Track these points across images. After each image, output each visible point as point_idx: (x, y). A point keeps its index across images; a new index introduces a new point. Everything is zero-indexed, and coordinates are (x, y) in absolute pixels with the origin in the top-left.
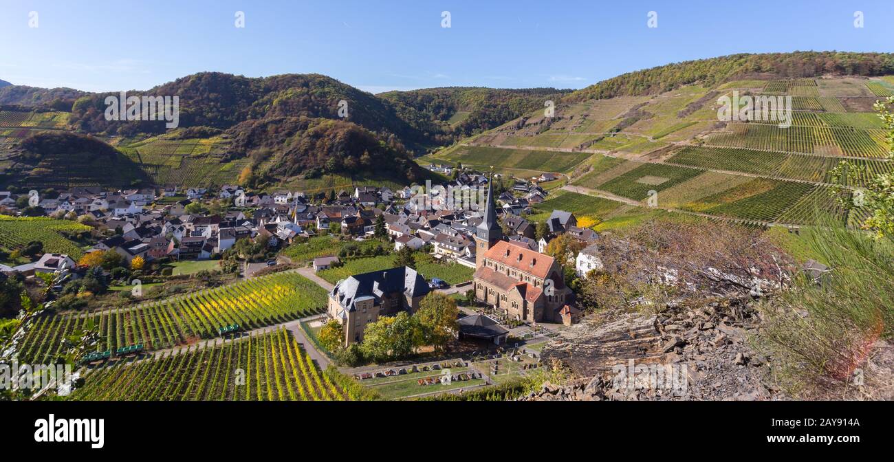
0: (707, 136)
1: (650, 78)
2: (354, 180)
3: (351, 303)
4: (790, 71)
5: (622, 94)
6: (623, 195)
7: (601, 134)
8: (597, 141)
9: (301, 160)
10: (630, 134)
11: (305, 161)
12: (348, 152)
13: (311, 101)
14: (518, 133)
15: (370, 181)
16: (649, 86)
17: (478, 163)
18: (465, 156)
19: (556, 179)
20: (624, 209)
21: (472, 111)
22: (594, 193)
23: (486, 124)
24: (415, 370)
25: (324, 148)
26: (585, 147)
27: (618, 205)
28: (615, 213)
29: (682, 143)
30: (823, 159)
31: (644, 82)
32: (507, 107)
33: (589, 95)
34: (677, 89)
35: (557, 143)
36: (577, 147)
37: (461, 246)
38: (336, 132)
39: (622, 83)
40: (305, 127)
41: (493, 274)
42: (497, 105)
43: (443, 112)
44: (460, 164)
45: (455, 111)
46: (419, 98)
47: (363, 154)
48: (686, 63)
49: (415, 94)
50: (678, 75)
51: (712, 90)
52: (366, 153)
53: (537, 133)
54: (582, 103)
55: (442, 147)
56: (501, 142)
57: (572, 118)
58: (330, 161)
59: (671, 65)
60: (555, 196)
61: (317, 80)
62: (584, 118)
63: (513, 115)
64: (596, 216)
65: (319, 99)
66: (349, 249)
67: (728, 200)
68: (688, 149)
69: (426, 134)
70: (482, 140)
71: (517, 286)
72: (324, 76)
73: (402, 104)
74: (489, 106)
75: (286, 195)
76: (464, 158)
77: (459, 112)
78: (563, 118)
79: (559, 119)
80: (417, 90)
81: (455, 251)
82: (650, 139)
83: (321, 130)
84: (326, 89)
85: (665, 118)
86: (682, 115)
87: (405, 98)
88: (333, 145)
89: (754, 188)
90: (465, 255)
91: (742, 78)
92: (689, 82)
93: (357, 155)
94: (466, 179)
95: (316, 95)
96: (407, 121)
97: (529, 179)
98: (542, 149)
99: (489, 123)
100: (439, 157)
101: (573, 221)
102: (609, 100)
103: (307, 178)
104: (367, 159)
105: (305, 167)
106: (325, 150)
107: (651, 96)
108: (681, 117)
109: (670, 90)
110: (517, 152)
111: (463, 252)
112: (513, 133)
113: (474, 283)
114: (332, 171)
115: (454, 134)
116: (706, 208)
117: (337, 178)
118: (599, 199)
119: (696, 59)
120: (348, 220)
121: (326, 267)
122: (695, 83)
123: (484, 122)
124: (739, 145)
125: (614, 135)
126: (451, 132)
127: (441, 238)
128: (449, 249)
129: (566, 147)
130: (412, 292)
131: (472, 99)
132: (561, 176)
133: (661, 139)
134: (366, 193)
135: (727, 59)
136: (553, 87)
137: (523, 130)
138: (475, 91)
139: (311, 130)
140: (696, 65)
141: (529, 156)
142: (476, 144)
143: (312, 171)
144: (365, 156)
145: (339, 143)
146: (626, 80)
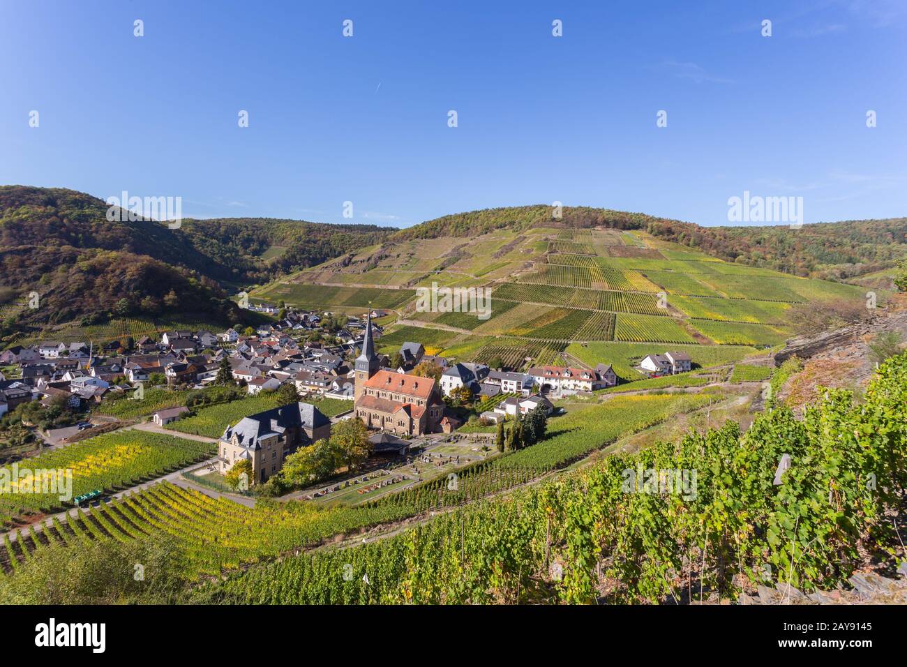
0: (519, 274)
1: (469, 221)
2: (157, 324)
3: (255, 442)
4: (575, 222)
5: (444, 235)
6: (457, 326)
7: (426, 272)
8: (423, 278)
9: (74, 302)
10: (452, 272)
11: (79, 304)
12: (145, 291)
13: (64, 226)
14: (344, 270)
15: (179, 325)
16: (468, 229)
17: (303, 302)
18: (287, 294)
19: (386, 315)
20: (461, 338)
21: (290, 246)
22: (430, 326)
23: (306, 261)
24: (347, 485)
25: (108, 287)
26: (412, 284)
27: (454, 335)
28: (453, 342)
29: (501, 280)
30: (597, 292)
31: (463, 224)
32: (328, 243)
33: (415, 234)
34: (492, 232)
35: (385, 280)
36: (404, 285)
37: (327, 381)
38: (125, 266)
39: (445, 224)
40: (72, 260)
41: (375, 400)
42: (317, 241)
43: (254, 246)
44: (283, 303)
45: (269, 245)
46: (222, 229)
47: (168, 294)
48: (499, 210)
49: (218, 224)
50: (493, 220)
51: (520, 235)
52: (172, 292)
53: (364, 271)
54: (408, 241)
55: (256, 286)
56: (327, 279)
57: (398, 256)
58: (121, 303)
59: (487, 210)
60: (392, 331)
61: (70, 198)
62: (410, 257)
63: (335, 251)
64: (436, 346)
65: (77, 223)
66: (195, 397)
67: (539, 325)
68: (506, 285)
69: (235, 271)
70: (305, 278)
71: (403, 407)
72: (79, 193)
73: (200, 235)
74: (308, 242)
75: (57, 347)
76: (286, 296)
77: (272, 247)
78: (390, 256)
79: (387, 257)
80: (219, 220)
81: (321, 387)
82: (472, 276)
83: (100, 264)
84: (87, 211)
85: (482, 258)
86: (497, 256)
87: (203, 228)
88: (121, 283)
89: (555, 316)
90: (332, 389)
91: (541, 226)
92: (501, 227)
93: (158, 294)
94: (295, 318)
95: (72, 217)
96: (209, 255)
97: (360, 316)
98: (370, 286)
99: (309, 259)
100: (255, 296)
101: (422, 350)
102: (433, 240)
103: (85, 325)
104: (174, 300)
105: (80, 311)
106: (110, 289)
107: (470, 238)
108: (496, 257)
109: (486, 233)
110: (344, 290)
111: (330, 387)
112: (339, 270)
113: (355, 411)
114: (123, 315)
115: (269, 271)
116: (524, 333)
117: (132, 323)
118: (436, 331)
119: (507, 207)
120: (176, 368)
121: (174, 419)
122: (506, 228)
123: (304, 259)
124: (542, 282)
125: (438, 273)
126: (266, 269)
127: (302, 376)
128: (314, 386)
129: (393, 284)
130: (312, 424)
131: (288, 233)
132: (390, 312)
133: (483, 277)
134: (179, 338)
135: (531, 209)
136: (374, 224)
137: (350, 268)
138: (291, 224)
139: (83, 265)
140: (507, 211)
141: (357, 293)
142: (298, 281)
143: (93, 315)
144: (170, 297)
145: (130, 280)
146: (448, 222)
